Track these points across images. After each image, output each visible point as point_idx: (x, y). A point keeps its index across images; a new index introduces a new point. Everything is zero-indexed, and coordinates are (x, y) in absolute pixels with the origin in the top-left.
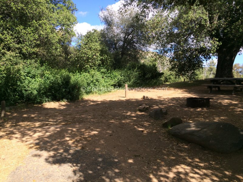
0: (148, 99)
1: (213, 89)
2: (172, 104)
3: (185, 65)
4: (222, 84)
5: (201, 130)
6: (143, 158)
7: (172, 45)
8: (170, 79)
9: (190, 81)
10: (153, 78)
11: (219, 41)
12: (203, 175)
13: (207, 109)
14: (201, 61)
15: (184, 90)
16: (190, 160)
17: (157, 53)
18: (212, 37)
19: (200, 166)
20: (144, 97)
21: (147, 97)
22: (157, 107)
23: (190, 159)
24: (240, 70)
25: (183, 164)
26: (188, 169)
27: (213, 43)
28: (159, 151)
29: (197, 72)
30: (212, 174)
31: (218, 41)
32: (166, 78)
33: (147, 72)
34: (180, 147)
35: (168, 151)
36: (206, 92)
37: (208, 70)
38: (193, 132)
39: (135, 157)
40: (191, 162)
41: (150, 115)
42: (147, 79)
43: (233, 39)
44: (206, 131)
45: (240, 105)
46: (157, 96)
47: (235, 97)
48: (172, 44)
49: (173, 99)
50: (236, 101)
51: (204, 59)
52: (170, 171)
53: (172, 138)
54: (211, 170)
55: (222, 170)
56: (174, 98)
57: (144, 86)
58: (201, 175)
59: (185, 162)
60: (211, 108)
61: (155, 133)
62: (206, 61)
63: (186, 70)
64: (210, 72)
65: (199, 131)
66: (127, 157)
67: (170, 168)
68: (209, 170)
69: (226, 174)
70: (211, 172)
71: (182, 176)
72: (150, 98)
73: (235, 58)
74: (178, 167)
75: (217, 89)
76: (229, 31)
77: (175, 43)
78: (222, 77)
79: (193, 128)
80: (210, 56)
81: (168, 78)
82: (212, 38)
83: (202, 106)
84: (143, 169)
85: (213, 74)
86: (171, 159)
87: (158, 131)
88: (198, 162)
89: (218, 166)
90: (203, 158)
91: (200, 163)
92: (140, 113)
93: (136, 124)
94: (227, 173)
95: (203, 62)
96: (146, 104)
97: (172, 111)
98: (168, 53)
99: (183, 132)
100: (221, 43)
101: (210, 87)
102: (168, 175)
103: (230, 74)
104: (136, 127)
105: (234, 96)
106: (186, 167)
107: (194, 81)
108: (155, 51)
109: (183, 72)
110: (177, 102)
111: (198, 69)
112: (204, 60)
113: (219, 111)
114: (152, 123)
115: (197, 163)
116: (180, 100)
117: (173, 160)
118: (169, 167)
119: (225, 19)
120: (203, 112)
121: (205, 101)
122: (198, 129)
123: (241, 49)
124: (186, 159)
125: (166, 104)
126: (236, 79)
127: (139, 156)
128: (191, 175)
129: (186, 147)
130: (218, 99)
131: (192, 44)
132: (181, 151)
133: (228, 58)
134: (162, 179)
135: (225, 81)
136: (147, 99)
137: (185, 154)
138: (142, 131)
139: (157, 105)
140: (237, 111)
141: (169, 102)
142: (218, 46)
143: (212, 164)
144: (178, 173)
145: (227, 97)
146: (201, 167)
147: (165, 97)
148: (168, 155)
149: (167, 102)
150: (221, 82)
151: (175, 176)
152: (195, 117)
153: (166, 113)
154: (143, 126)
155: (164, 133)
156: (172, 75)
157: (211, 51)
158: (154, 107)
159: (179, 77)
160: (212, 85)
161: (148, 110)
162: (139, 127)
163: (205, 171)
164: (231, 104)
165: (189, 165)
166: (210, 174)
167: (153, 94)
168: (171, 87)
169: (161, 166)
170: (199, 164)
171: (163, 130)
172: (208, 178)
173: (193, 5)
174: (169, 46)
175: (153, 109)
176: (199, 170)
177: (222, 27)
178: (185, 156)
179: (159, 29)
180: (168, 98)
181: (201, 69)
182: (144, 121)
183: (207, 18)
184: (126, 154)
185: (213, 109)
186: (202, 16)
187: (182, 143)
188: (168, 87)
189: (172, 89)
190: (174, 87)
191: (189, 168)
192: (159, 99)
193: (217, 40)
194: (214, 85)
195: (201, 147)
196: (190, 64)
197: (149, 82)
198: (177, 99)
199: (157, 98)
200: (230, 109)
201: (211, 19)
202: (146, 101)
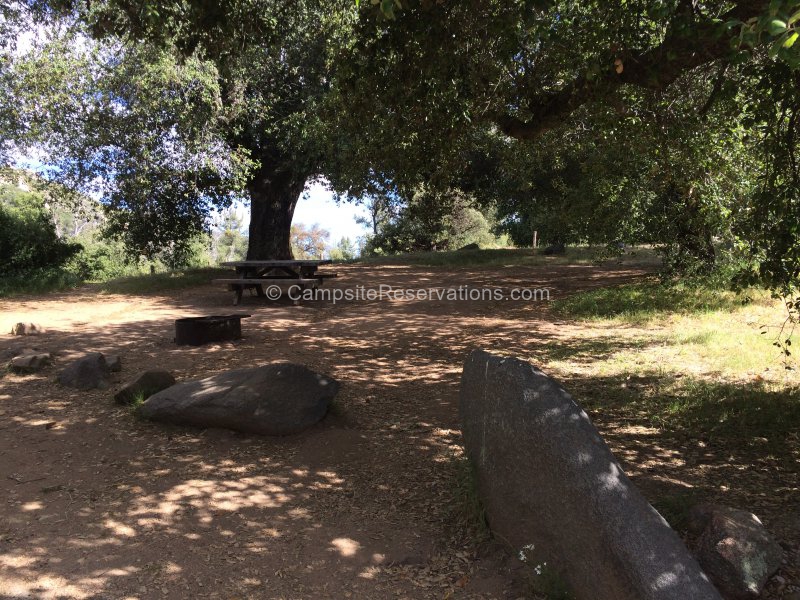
0: (39, 334)
1: (246, 293)
2: (128, 343)
3: (154, 223)
4: (265, 278)
5: (230, 390)
6: (71, 491)
7: (106, 153)
8: (97, 269)
9: (175, 273)
10: (42, 264)
11: (253, 157)
12: (246, 489)
13: (235, 347)
14: (204, 211)
15: (162, 299)
16: (210, 467)
17: (57, 175)
18: (233, 142)
19: (236, 474)
20: (21, 328)
21: (33, 327)
22: (81, 355)
23: (209, 464)
24: (307, 243)
25: (194, 479)
26: (207, 486)
27: (239, 160)
28: (119, 466)
29: (194, 244)
30: (268, 482)
31: (249, 157)
32: (84, 266)
33: (16, 241)
34: (178, 444)
35: (145, 460)
36: (227, 303)
37: (222, 241)
38: (212, 396)
39: (45, 493)
40: (213, 471)
41: (59, 380)
42: (17, 266)
43: (288, 156)
44: (244, 389)
45: (314, 330)
46: (69, 323)
47: (302, 311)
48: (106, 148)
49: (129, 328)
50: (304, 321)
51: (214, 206)
52: (162, 501)
53: (151, 427)
54: (264, 475)
55: (288, 470)
56: (130, 325)
57: (10, 291)
58: (241, 491)
59: (198, 474)
60: (244, 343)
61: (94, 424)
62: (220, 210)
63: (162, 239)
64: (226, 248)
65: (226, 392)
66: (15, 500)
67: (161, 494)
68: (259, 475)
69: (296, 475)
70: (265, 478)
71: (196, 503)
72: (43, 331)
73: (294, 207)
74: (180, 487)
75: (255, 292)
76: (276, 132)
77: (118, 145)
78: (266, 259)
79: (212, 390)
80: (228, 197)
81: (89, 264)
82: (234, 148)
83: (220, 339)
84: (82, 514)
85: (237, 251)
86: (159, 475)
87: (102, 418)
88: (230, 467)
89: (278, 464)
90: (241, 455)
91: (235, 467)
92: (20, 380)
93: (16, 409)
94: (299, 472)
95: (211, 213)
96: (36, 349)
97: (136, 361)
98: (95, 180)
99: (184, 403)
100: (260, 165)
101: (237, 288)
102: (156, 511)
103: (286, 251)
104: (18, 419)
105: (299, 307)
106: (202, 483)
107: (186, 273)
108: (47, 167)
109: (150, 243)
110: (143, 335)
111: (195, 233)
112: (212, 209)
113: (267, 347)
114: (74, 399)
115: (228, 469)
116: (151, 327)
117: (166, 476)
118: (157, 493)
119: (265, 94)
120: (225, 353)
121: (228, 323)
122: (224, 389)
123: (307, 184)
124: (200, 467)
125: (108, 343)
126: (300, 263)
127: (59, 488)
128: (219, 495)
129: (195, 440)
130: (259, 319)
131: (174, 156)
132: (183, 453)
133: (277, 205)
134: (143, 522)
135: (274, 270)
136: (31, 335)
137: (195, 457)
138: (48, 426)
139: (80, 349)
140: (309, 343)
141: (119, 337)
142: (252, 170)
143: (264, 463)
144: (185, 501)
145: (282, 311)
146: (241, 473)
147: (101, 323)
148: (148, 469)
149: (109, 338)
150: (264, 272)
151: (177, 507)
152: (206, 369)
153: (117, 368)
154: (43, 413)
155: (125, 419)
156: (104, 254)
157: (233, 184)
158: (70, 354)
159: (138, 260)
160: (241, 280)
161: (49, 364)
162: (29, 418)
163: (250, 481)
164: (293, 330)
165: (209, 476)
166: (262, 484)
167: (53, 316)
168: (113, 291)
169: (134, 496)
170: (234, 470)
171: (119, 413)
172: (259, 492)
173: (189, 54)
174: (97, 155)
175: (66, 362)
176: (236, 480)
177: (257, 118)
178: (198, 460)
179: (64, 95)
180: (112, 326)
181: (205, 236)
182: (43, 400)
183: (217, 88)
184: (9, 492)
185: (251, 345)
186: (201, 78)
187: (181, 435)
188: (103, 292)
189: (119, 297)
190: (122, 292)
191: (210, 483)
192: (79, 329)
193: (247, 155)
194: (247, 281)
195: (233, 433)
196: (172, 219)
197: (27, 278)
198: (142, 326)
199: (71, 329)
200: (292, 340)
201: (226, 90)
202: (30, 341)
